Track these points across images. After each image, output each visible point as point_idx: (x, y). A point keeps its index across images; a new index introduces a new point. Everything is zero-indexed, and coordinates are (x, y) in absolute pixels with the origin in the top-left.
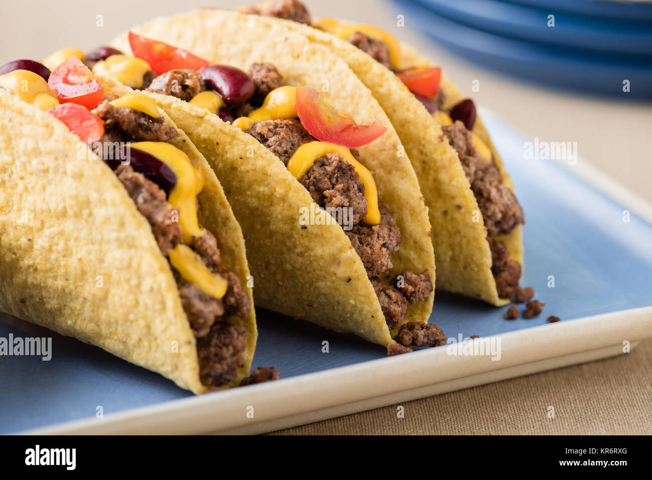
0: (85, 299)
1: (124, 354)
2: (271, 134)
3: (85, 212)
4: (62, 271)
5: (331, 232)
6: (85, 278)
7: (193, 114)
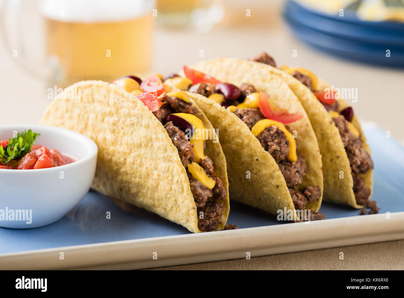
0: (148, 188)
1: (165, 215)
2: (245, 114)
3: (150, 144)
4: (138, 174)
5: (270, 162)
6: (149, 177)
7: (208, 103)
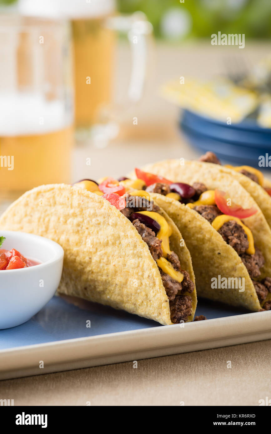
0: (116, 284)
1: (134, 310)
2: (203, 211)
3: (118, 242)
4: (105, 272)
5: (232, 255)
6: (117, 274)
7: (167, 201)
